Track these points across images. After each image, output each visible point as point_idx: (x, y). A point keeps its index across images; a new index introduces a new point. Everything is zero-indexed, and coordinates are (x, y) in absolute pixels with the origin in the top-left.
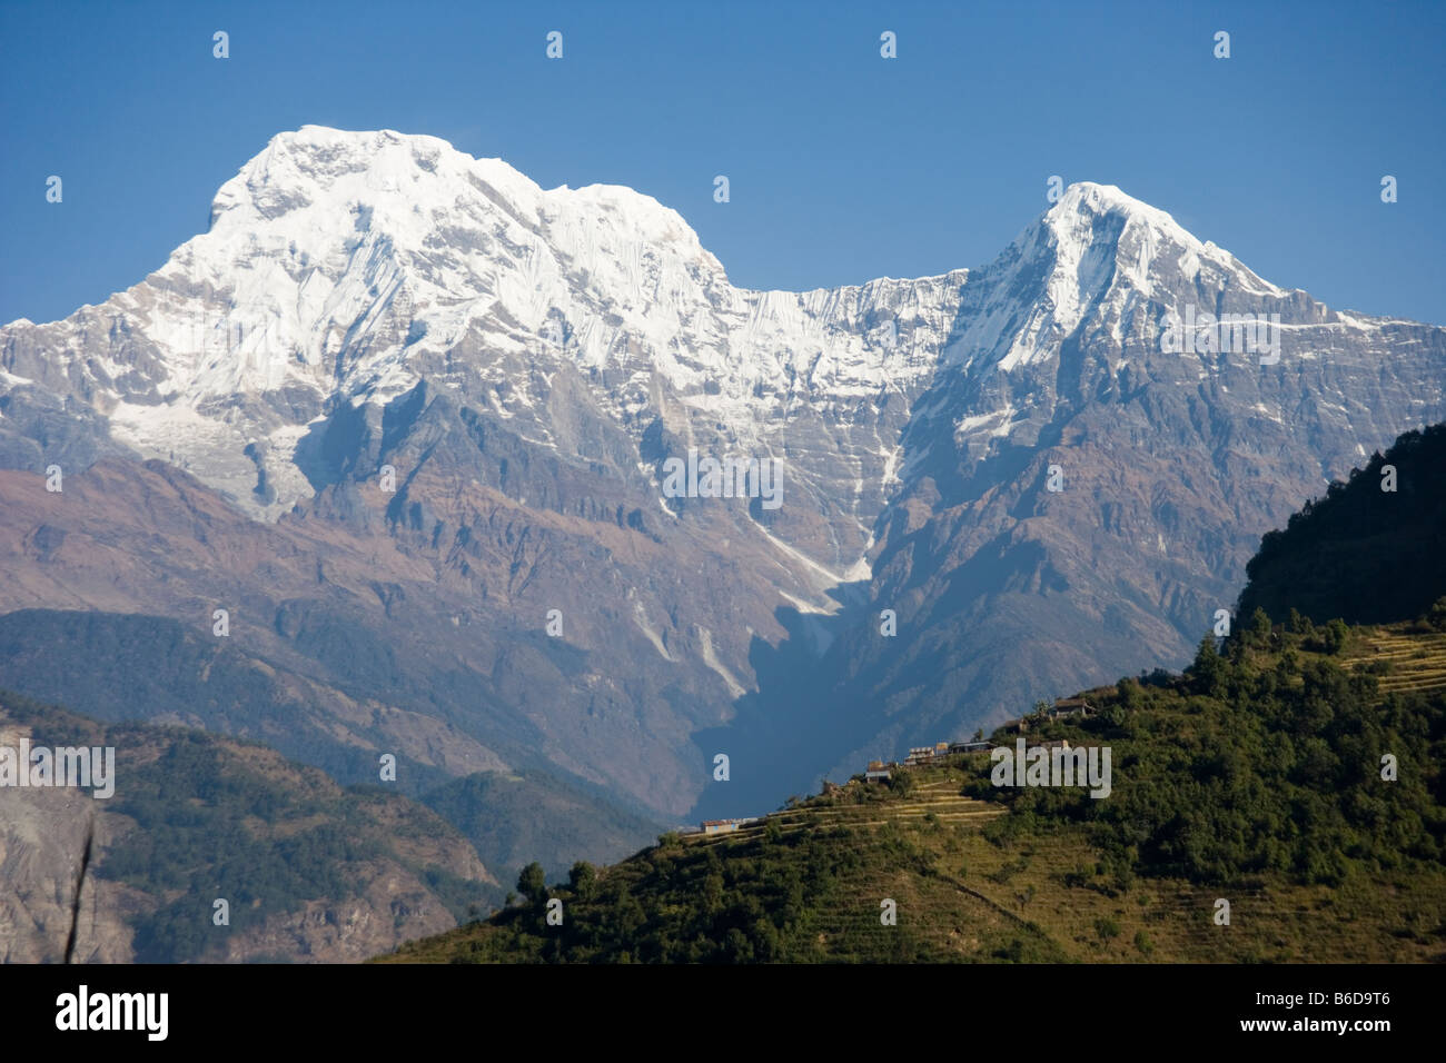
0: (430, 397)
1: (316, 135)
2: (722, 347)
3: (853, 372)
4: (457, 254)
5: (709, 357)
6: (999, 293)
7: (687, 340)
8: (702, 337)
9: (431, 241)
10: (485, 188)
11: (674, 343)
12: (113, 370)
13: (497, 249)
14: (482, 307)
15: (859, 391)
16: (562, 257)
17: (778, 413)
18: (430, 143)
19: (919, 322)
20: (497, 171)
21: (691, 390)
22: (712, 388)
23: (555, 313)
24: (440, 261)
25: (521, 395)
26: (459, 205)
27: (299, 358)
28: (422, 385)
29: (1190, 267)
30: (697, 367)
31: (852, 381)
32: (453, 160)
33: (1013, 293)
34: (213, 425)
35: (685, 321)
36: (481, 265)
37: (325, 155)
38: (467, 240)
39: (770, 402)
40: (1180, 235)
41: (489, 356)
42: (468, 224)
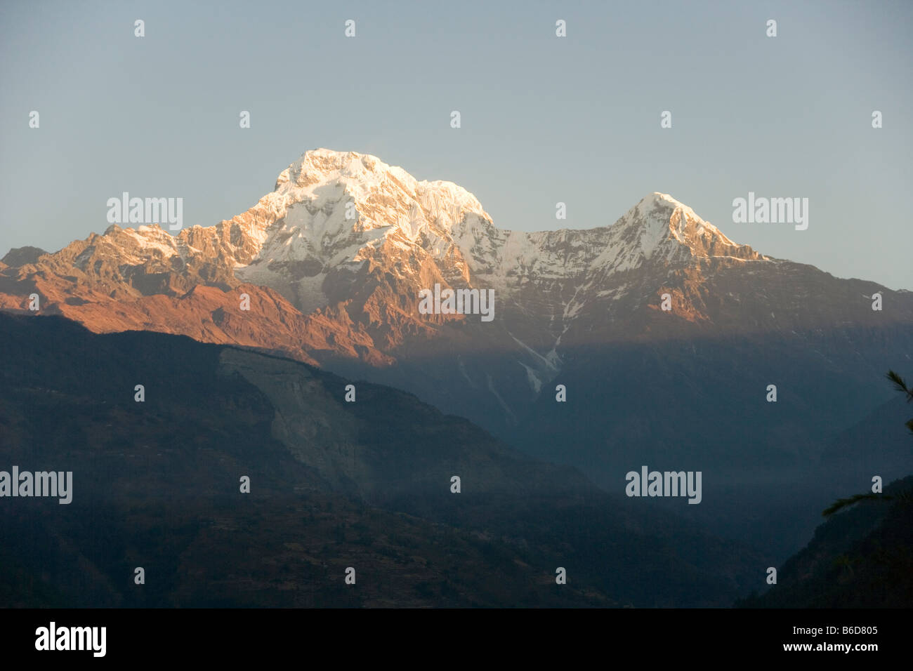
0: (371, 269)
1: (322, 152)
2: (494, 254)
3: (550, 268)
4: (382, 207)
5: (488, 258)
6: (616, 238)
7: (479, 250)
8: (485, 249)
9: (370, 200)
10: (393, 178)
11: (472, 251)
12: (233, 248)
13: (399, 206)
14: (392, 231)
15: (555, 277)
16: (425, 210)
17: (518, 284)
18: (372, 158)
19: (580, 248)
20: (398, 172)
21: (480, 272)
22: (489, 271)
23: (422, 235)
24: (374, 209)
25: (408, 269)
26: (382, 185)
27: (311, 247)
28: (367, 263)
29: (701, 231)
30: (483, 262)
31: (551, 272)
32: (380, 166)
33: (622, 238)
34: (275, 274)
35: (478, 241)
36: (391, 212)
37: (326, 161)
38: (385, 201)
39: (514, 279)
40: (696, 218)
41: (394, 251)
42: (387, 194)
